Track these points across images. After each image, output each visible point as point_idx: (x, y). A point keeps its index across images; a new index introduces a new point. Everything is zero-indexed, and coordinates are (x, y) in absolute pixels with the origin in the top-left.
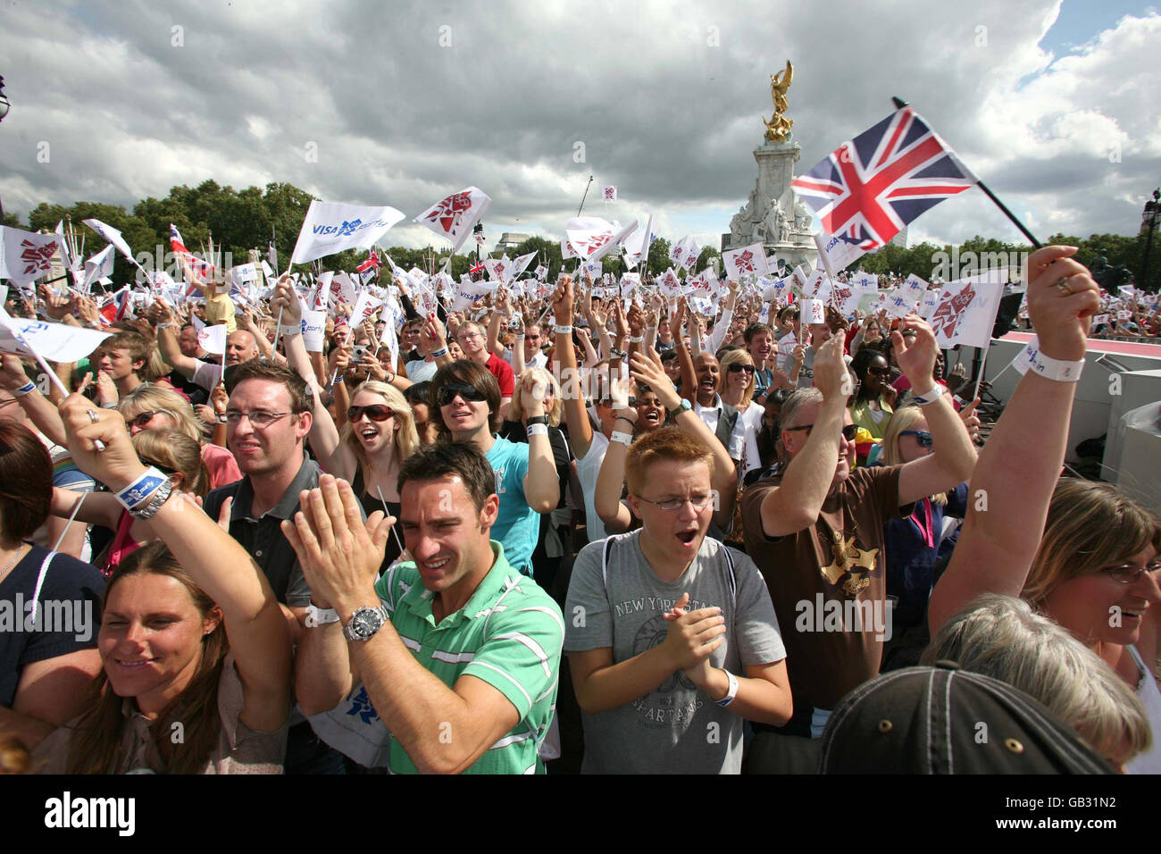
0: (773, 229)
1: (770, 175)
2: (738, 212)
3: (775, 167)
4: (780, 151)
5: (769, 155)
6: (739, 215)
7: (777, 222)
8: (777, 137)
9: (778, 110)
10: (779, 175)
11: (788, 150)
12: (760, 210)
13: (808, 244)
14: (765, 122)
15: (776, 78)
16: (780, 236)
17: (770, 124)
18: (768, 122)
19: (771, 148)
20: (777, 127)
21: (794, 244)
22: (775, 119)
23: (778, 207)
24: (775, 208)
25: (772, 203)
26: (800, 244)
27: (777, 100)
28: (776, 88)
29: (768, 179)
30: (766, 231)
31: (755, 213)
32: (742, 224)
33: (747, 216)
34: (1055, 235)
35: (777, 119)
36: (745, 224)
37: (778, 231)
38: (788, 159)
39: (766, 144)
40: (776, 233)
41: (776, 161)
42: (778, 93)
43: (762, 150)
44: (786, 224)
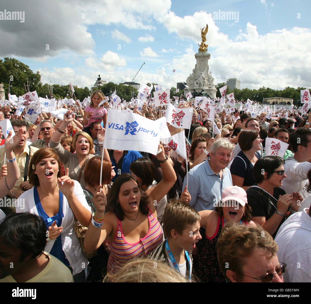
0: (201, 82)
1: (200, 64)
2: (189, 76)
3: (202, 61)
4: (204, 55)
5: (200, 57)
6: (189, 77)
7: (203, 80)
8: (203, 50)
9: (203, 41)
10: (204, 64)
11: (207, 55)
12: (197, 76)
13: (213, 88)
14: (199, 45)
15: (203, 29)
16: (204, 85)
17: (200, 46)
18: (200, 45)
19: (201, 54)
20: (203, 47)
21: (208, 88)
22: (202, 44)
23: (203, 75)
24: (202, 75)
25: (201, 74)
26: (210, 88)
27: (203, 37)
28: (202, 33)
29: (200, 65)
30: (199, 83)
31: (195, 76)
32: (191, 80)
33: (192, 77)
34: (287, 87)
35: (203, 44)
36: (192, 80)
37: (203, 83)
38: (206, 58)
39: (199, 53)
40: (202, 84)
41: (202, 59)
42: (203, 35)
43: (198, 54)
44: (206, 81)
